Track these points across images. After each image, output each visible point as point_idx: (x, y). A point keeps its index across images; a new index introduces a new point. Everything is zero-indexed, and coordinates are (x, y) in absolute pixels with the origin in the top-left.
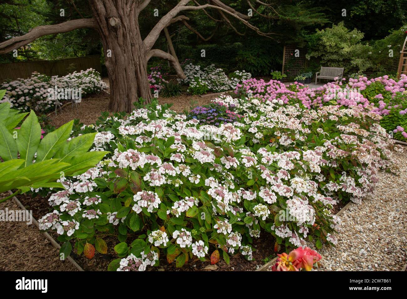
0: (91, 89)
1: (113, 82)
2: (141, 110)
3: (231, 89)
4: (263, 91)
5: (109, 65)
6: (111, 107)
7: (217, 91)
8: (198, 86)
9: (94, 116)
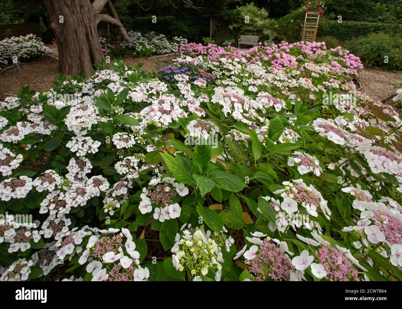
0: (34, 53)
1: (62, 45)
2: (106, 72)
3: (173, 52)
4: (206, 52)
5: (56, 26)
6: (61, 70)
7: (160, 54)
8: (144, 49)
9: (42, 80)
